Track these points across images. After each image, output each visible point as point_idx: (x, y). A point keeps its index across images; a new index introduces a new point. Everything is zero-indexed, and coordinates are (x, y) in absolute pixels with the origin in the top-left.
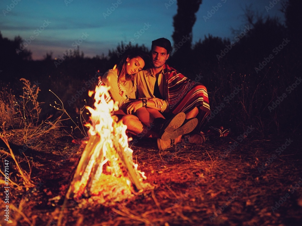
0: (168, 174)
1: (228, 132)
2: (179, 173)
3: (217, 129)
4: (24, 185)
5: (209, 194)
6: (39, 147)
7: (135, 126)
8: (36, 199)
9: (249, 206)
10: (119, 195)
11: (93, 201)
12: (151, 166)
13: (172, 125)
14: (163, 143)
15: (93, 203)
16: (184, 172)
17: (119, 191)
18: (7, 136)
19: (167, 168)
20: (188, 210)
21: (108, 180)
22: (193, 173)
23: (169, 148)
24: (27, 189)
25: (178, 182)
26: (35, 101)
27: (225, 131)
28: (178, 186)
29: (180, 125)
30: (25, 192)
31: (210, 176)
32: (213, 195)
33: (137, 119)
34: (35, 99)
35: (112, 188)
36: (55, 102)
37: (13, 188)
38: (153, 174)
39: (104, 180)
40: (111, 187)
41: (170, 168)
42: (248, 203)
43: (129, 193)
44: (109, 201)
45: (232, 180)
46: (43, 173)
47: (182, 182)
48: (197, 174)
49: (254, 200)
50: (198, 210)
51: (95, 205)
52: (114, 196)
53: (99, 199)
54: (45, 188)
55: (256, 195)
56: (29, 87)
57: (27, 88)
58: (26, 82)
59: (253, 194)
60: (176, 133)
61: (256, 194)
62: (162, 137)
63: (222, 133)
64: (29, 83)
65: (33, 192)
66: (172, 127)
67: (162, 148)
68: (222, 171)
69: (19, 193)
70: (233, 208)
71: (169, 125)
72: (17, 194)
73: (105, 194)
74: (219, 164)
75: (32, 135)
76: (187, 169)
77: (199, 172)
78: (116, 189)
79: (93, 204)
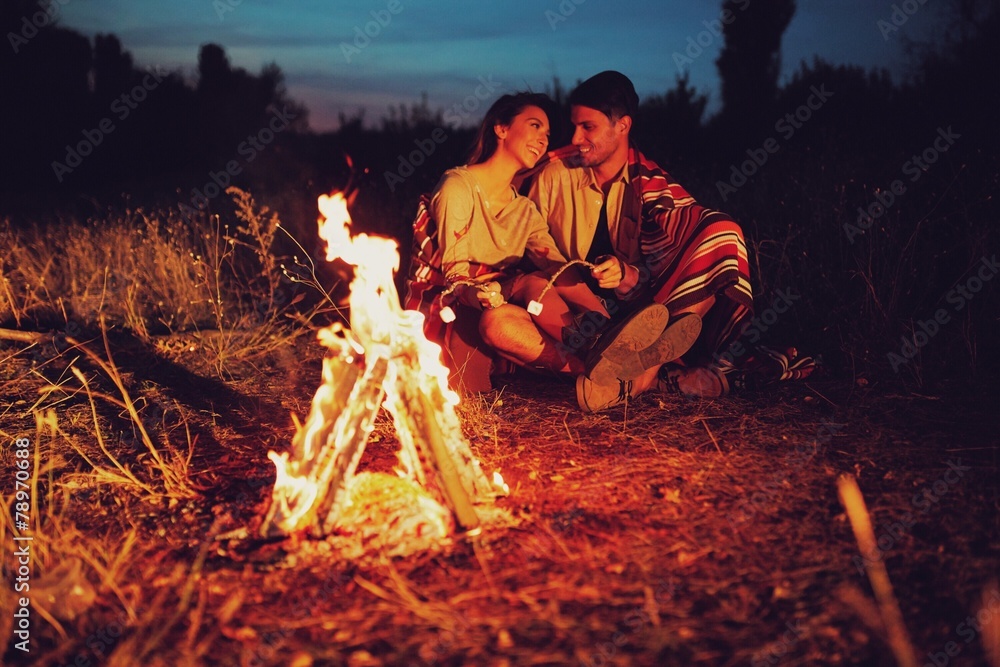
0: (576, 486)
1: (813, 364)
2: (608, 485)
3: (778, 355)
4: (166, 492)
5: (673, 555)
6: (253, 384)
7: (517, 340)
8: (186, 532)
9: (781, 601)
10: (407, 539)
11: (333, 549)
12: (539, 456)
13: (627, 341)
14: (594, 390)
15: (329, 554)
16: (626, 483)
17: (408, 525)
18: (179, 348)
19: (580, 468)
20: (589, 599)
21: (387, 491)
22: (652, 486)
23: (613, 408)
24: (173, 502)
25: (598, 512)
26: (265, 254)
27: (801, 362)
28: (593, 524)
29: (650, 340)
30: (164, 512)
31: (698, 498)
32: (683, 557)
33: (527, 319)
34: (266, 247)
35: (391, 518)
36: (295, 258)
37: (138, 496)
38: (534, 483)
39: (377, 493)
40: (387, 512)
41: (589, 466)
42: (779, 592)
43: (438, 532)
44: (375, 554)
45: (762, 517)
46: (231, 459)
47: (608, 511)
48: (662, 490)
49: (803, 585)
50: (618, 601)
51: (332, 561)
52: (391, 541)
53: (348, 546)
54: (216, 503)
55: (818, 569)
56: (250, 212)
57: (244, 213)
58: (243, 197)
59: (806, 565)
60: (636, 361)
61: (816, 564)
62: (593, 374)
63: (789, 366)
64: (250, 200)
65: (184, 511)
66: (624, 348)
67: (591, 405)
68: (740, 484)
69: (148, 513)
70: (725, 604)
71: (616, 340)
72: (143, 516)
73: (368, 531)
74: (739, 463)
75: (245, 350)
76: (638, 473)
77: (668, 485)
78: (401, 520)
79: (328, 559)
